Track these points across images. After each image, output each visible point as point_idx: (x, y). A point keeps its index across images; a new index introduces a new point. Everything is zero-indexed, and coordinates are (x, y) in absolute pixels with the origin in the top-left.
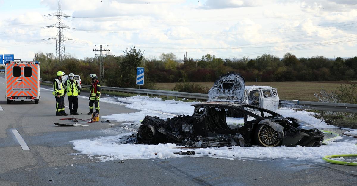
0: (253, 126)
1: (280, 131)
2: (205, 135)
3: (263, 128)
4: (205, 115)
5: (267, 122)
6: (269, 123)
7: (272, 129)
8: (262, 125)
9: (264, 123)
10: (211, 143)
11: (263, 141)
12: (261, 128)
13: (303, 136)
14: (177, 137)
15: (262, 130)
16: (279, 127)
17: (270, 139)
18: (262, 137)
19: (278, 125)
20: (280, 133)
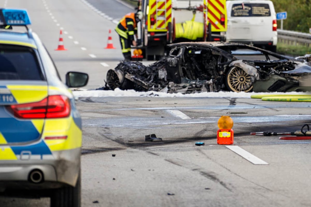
0: (225, 68)
1: (253, 74)
2: (178, 81)
3: (234, 71)
4: (179, 57)
5: (238, 64)
6: (240, 65)
7: (244, 72)
8: (233, 66)
9: (235, 64)
10: (178, 89)
11: (234, 85)
12: (231, 71)
13: (277, 80)
14: (146, 84)
15: (233, 73)
16: (252, 69)
17: (241, 84)
18: (232, 81)
19: (250, 67)
20: (254, 76)
